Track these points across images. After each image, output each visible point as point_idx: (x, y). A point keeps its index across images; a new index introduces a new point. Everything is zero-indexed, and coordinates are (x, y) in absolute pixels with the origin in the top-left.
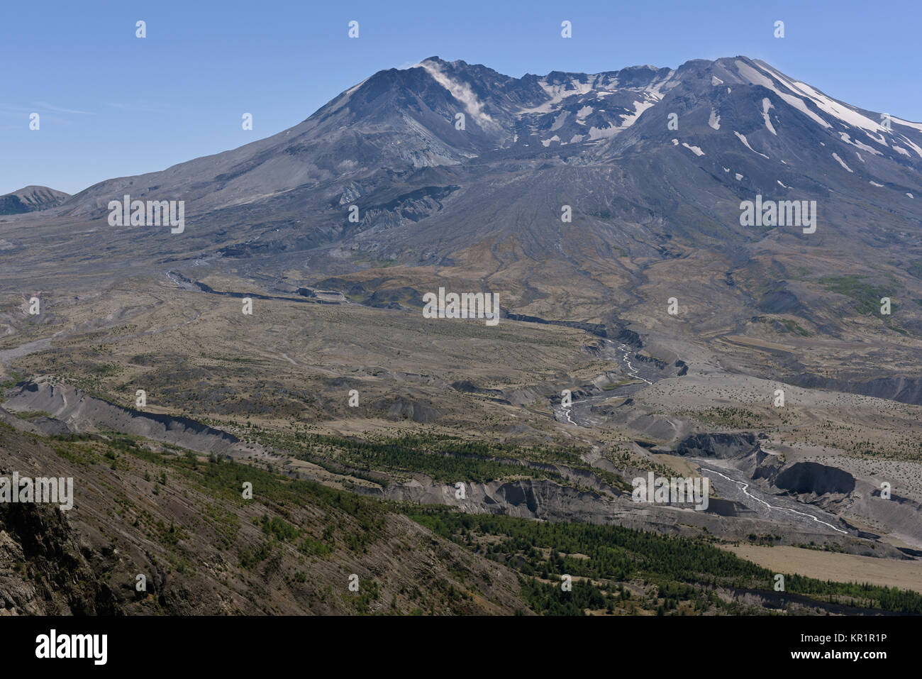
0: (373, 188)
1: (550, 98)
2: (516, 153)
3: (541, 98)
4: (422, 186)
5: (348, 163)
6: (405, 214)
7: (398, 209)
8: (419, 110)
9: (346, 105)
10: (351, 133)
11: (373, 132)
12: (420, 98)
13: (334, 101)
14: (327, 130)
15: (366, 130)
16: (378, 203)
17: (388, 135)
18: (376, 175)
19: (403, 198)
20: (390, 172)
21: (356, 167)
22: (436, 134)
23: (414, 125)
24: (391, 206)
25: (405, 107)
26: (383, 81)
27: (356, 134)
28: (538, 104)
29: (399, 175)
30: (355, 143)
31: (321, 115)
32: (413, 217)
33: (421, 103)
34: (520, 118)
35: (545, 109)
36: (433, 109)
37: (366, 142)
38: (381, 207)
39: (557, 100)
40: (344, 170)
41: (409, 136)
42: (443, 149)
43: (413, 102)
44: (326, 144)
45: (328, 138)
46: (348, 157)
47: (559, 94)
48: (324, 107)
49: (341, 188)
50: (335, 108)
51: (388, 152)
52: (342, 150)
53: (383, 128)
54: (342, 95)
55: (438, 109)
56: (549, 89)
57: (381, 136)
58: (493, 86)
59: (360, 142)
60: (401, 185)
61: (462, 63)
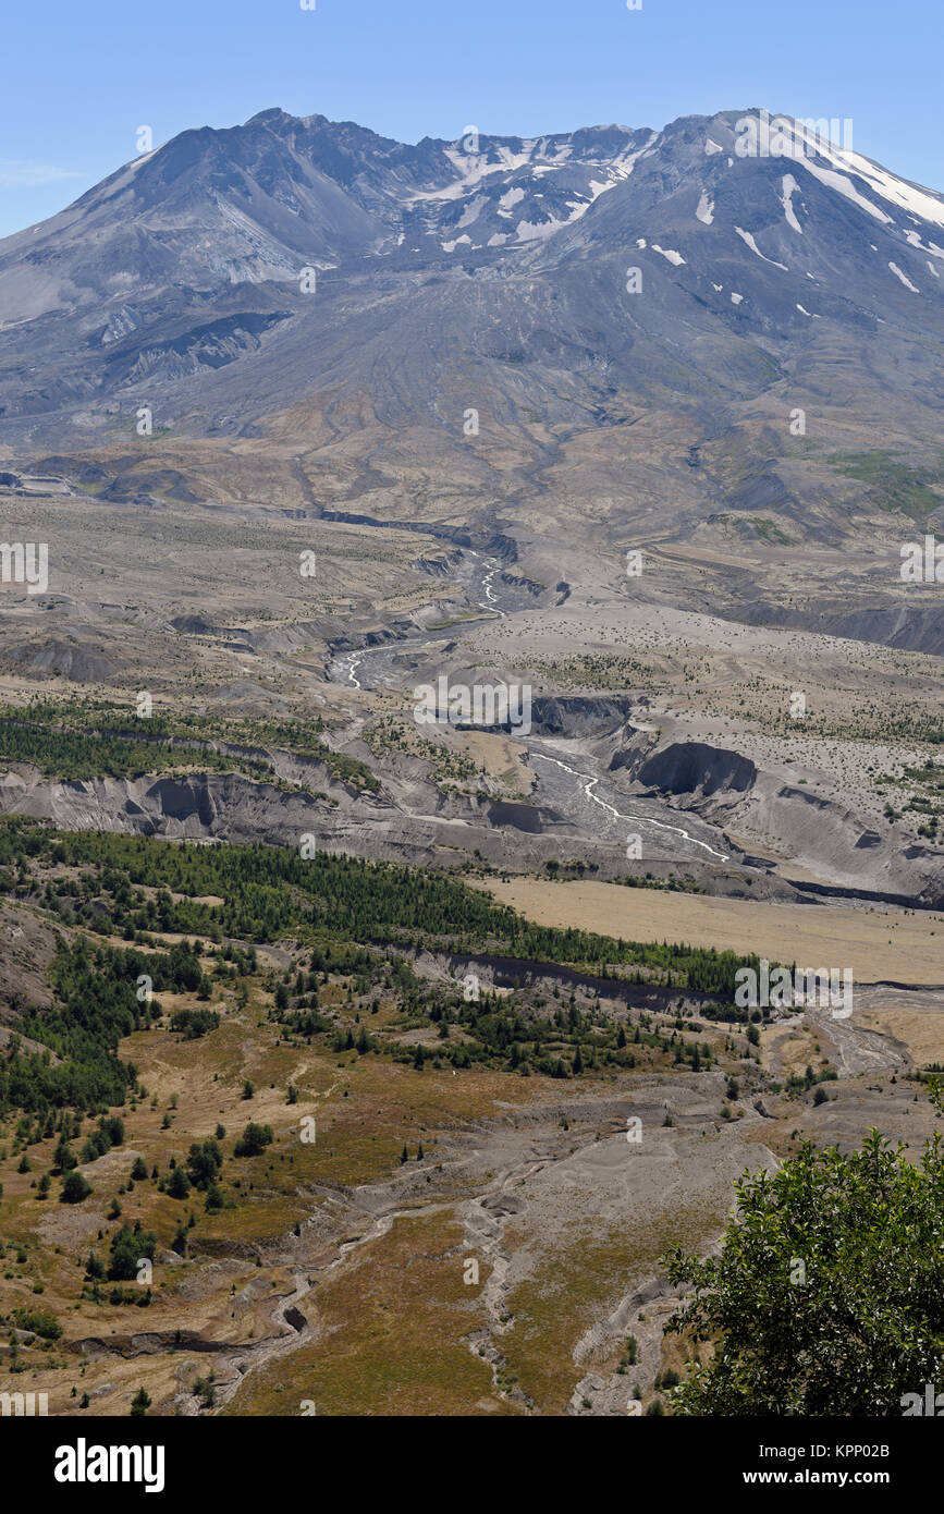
0: (157, 315)
1: (462, 177)
2: (401, 261)
3: (449, 175)
4: (233, 312)
5: (125, 278)
6: (203, 357)
7: (193, 351)
8: (247, 194)
9: (130, 186)
10: (130, 230)
11: (167, 228)
12: (249, 175)
13: (111, 180)
14: (99, 223)
15: (157, 224)
16: (161, 340)
17: (191, 234)
18: (164, 295)
19: (202, 332)
20: (188, 292)
21: (136, 283)
22: (273, 232)
23: (236, 217)
24: (181, 345)
25: (223, 189)
26: (187, 148)
27: (139, 232)
28: (443, 186)
29: (205, 296)
30: (136, 245)
31: (90, 201)
32: (215, 362)
33: (252, 184)
34: (410, 207)
35: (452, 193)
36: (269, 191)
37: (156, 244)
38: (166, 346)
39: (473, 179)
40: (117, 287)
41: (226, 235)
42: (280, 256)
43: (238, 181)
44: (90, 247)
45: (92, 236)
46: (125, 268)
47: (477, 171)
48: (95, 189)
49: (106, 315)
50: (112, 190)
51: (190, 261)
52: (115, 257)
53: (183, 221)
54: (124, 170)
55: (278, 193)
56: (460, 163)
57: (179, 234)
58: (370, 156)
59: (144, 242)
60: (205, 312)
61: (320, 119)
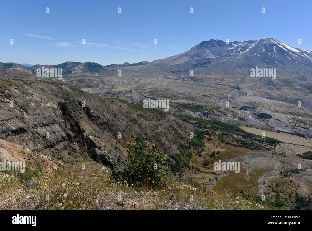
0: (199, 62)
1: (234, 46)
2: (226, 56)
3: (232, 46)
4: (207, 61)
5: (195, 57)
6: (204, 66)
7: (203, 65)
8: (209, 48)
9: (196, 47)
10: (196, 52)
11: (200, 52)
12: (209, 46)
13: (194, 47)
14: (193, 52)
15: (199, 52)
16: (199, 64)
17: (203, 53)
18: (200, 60)
19: (204, 63)
20: (202, 59)
21: (197, 58)
22: (212, 53)
23: (208, 51)
24: (201, 65)
25: (207, 48)
26: (203, 43)
27: (197, 52)
28: (231, 47)
29: (204, 59)
30: (197, 54)
31: (192, 49)
32: (205, 67)
33: (210, 47)
34: (228, 50)
35: (232, 48)
36: (212, 48)
37: (199, 54)
38: (200, 65)
39: (235, 46)
40: (195, 58)
41: (206, 53)
42: (213, 55)
43: (208, 47)
44: (192, 54)
45: (192, 53)
46: (196, 56)
47: (235, 45)
48: (193, 48)
49: (193, 62)
50: (194, 48)
51: (203, 56)
52: (195, 55)
53: (202, 51)
54: (196, 46)
55: (213, 48)
56: (234, 45)
57: (202, 53)
58: (223, 44)
59: (198, 54)
60: (204, 61)
61: (218, 40)
